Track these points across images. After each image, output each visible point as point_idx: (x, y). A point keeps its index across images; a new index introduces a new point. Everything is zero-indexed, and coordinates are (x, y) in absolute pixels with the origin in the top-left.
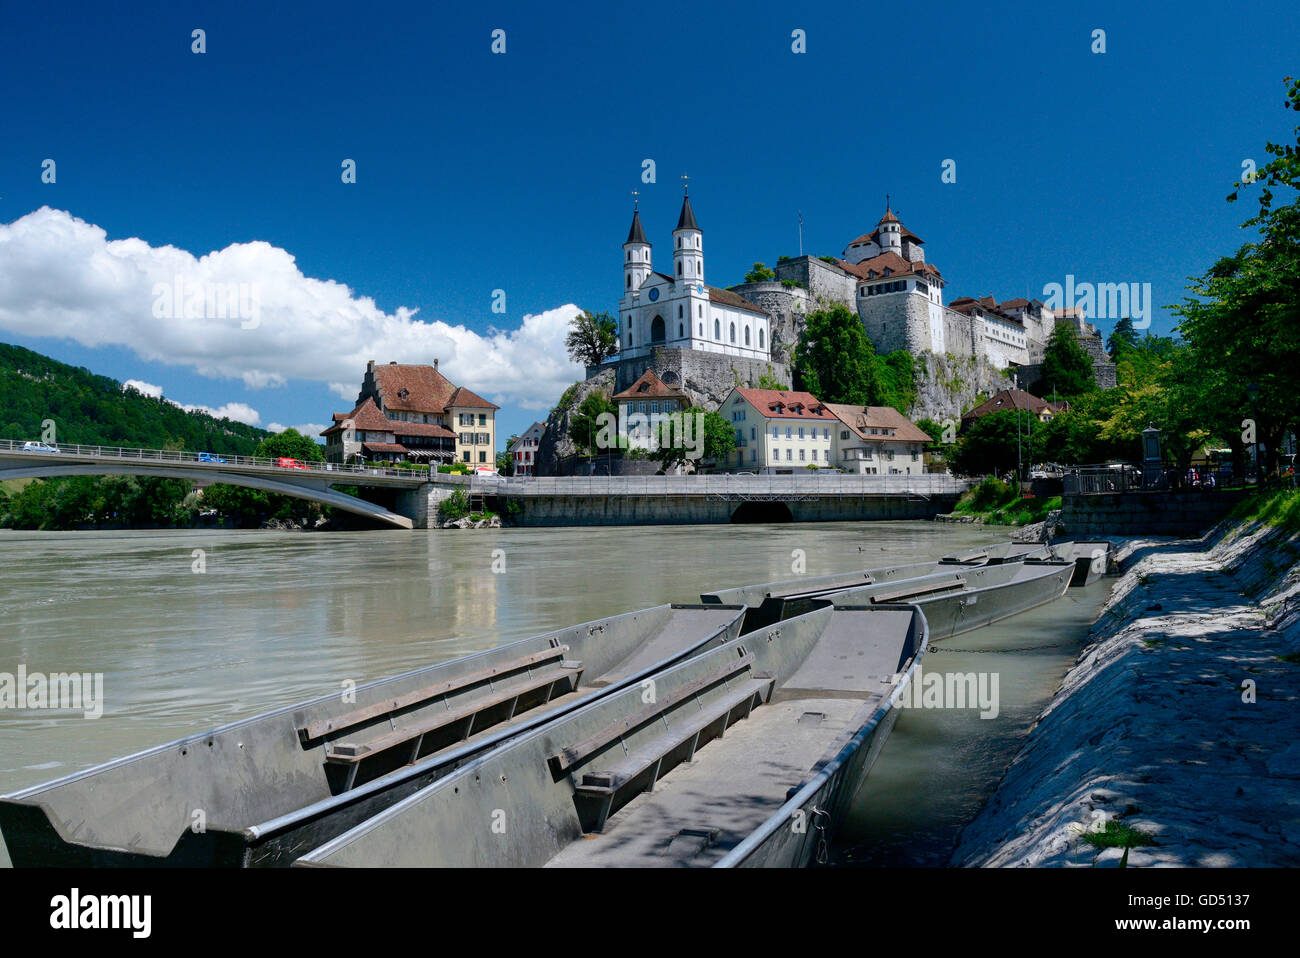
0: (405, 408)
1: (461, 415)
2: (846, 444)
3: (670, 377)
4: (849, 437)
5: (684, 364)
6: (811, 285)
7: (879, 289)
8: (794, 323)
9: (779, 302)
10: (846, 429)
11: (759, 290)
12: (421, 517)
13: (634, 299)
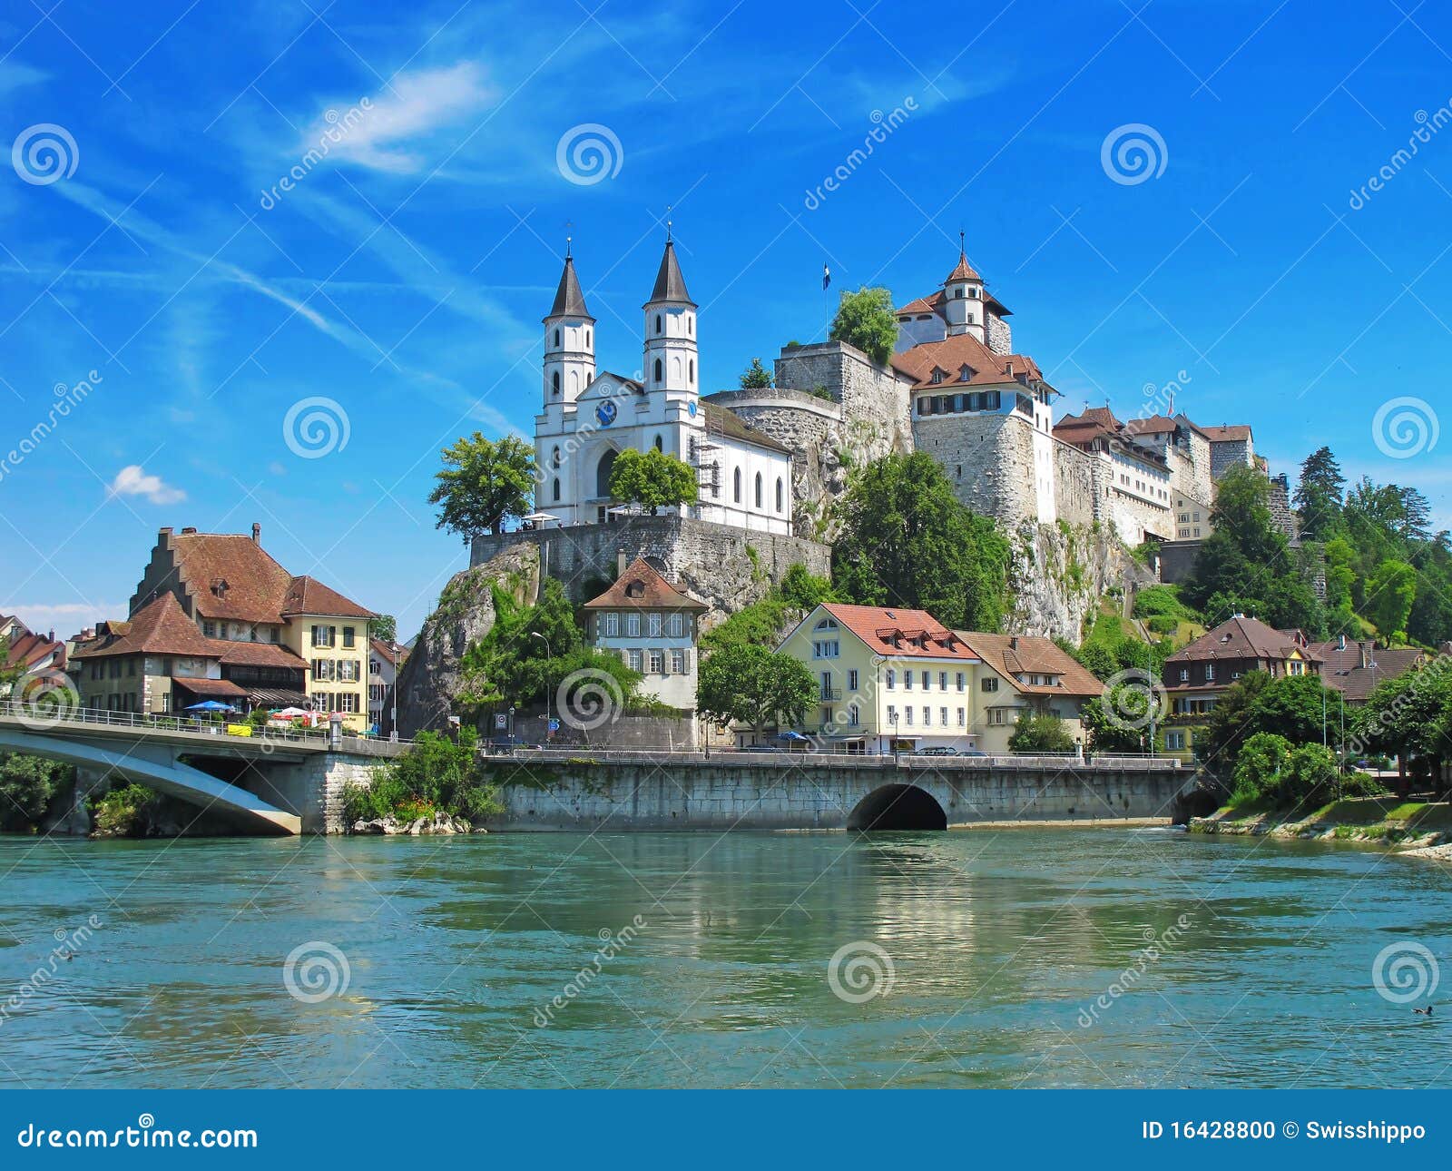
0: (223, 615)
1: (314, 629)
2: (994, 699)
3: (655, 565)
4: (996, 688)
5: (677, 546)
6: (845, 395)
7: (950, 404)
8: (820, 464)
9: (797, 427)
10: (996, 676)
11: (761, 402)
12: (311, 811)
13: (567, 417)
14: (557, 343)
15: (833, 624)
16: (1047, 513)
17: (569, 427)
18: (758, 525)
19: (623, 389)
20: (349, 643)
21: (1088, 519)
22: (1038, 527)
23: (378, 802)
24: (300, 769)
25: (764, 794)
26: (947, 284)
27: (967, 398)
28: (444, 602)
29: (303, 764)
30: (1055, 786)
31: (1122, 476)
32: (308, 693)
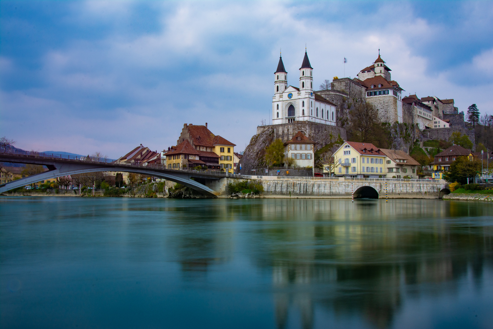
0: (199, 144)
1: (221, 148)
2: (390, 166)
4: (390, 163)
6: (349, 91)
9: (337, 99)
10: (389, 159)
14: (278, 79)
15: (349, 147)
16: (400, 120)
17: (281, 99)
18: (328, 123)
19: (295, 90)
20: (229, 151)
21: (411, 122)
22: (399, 124)
24: (219, 181)
26: (375, 62)
27: (380, 92)
28: (251, 142)
29: (219, 180)
31: (420, 112)
32: (219, 164)
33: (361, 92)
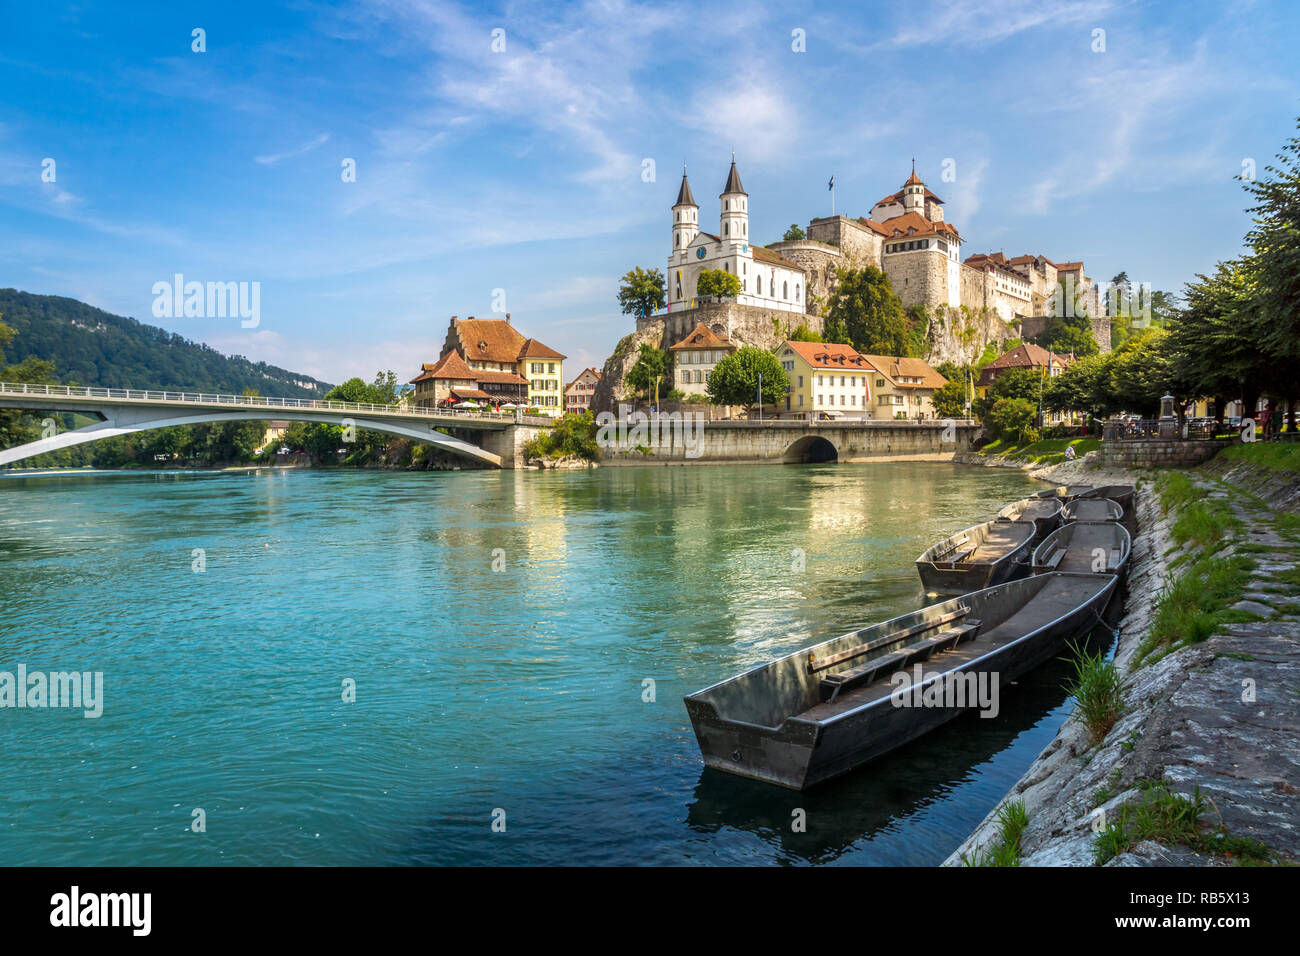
0: (484, 359)
1: (533, 364)
2: (881, 391)
3: (718, 328)
4: (883, 385)
5: (731, 317)
6: (842, 243)
7: (903, 247)
8: (826, 278)
9: (813, 259)
10: (884, 378)
11: (794, 247)
12: (508, 454)
13: (684, 256)
14: (678, 219)
15: (792, 352)
16: (955, 302)
17: (684, 261)
18: (783, 307)
19: (710, 240)
20: (551, 370)
21: (980, 305)
22: (949, 309)
23: (540, 450)
24: (502, 433)
25: (739, 441)
26: (905, 186)
27: (911, 244)
28: (616, 352)
29: (503, 430)
30: (900, 436)
31: (1004, 285)
32: (529, 396)
33: (872, 248)
